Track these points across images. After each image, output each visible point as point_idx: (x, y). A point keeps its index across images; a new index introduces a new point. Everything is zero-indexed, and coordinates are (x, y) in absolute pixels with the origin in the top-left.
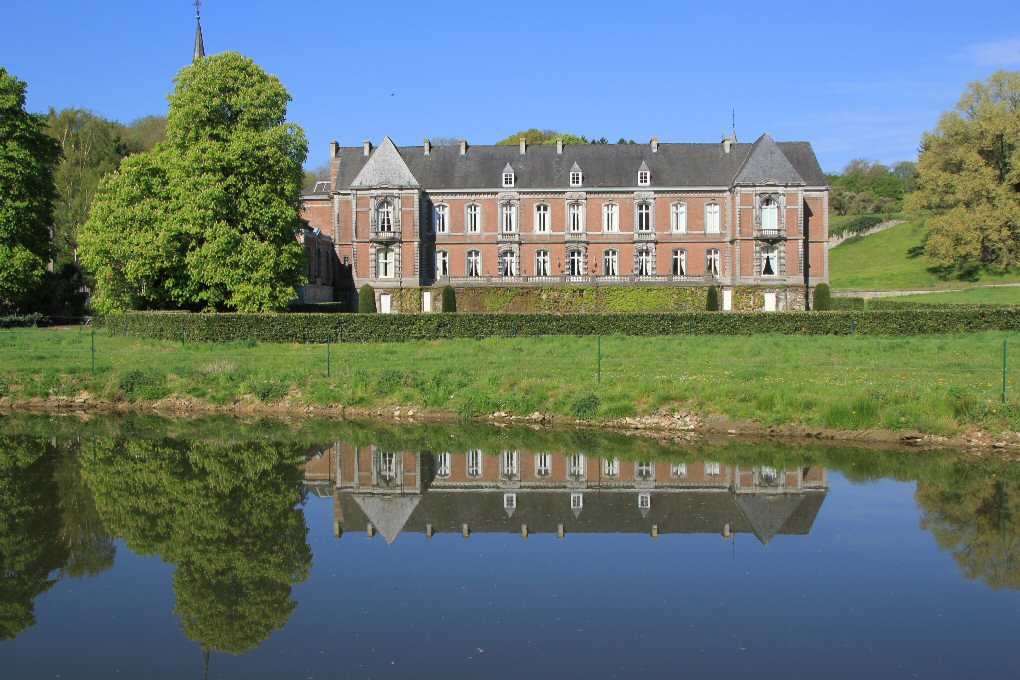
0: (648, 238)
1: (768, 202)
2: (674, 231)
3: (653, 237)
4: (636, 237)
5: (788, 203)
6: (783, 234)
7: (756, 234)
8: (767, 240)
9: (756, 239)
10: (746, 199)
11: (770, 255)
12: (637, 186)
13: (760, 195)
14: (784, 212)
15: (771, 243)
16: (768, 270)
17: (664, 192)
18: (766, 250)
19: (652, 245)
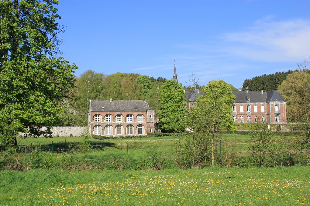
0: (250, 113)
1: (276, 105)
2: (255, 112)
3: (251, 113)
4: (247, 113)
5: (281, 106)
6: (280, 113)
7: (274, 113)
8: (277, 114)
9: (275, 114)
10: (272, 105)
11: (277, 117)
12: (247, 101)
13: (275, 104)
14: (280, 108)
15: (277, 115)
16: (276, 121)
17: (253, 103)
18: (276, 116)
19: (250, 115)
